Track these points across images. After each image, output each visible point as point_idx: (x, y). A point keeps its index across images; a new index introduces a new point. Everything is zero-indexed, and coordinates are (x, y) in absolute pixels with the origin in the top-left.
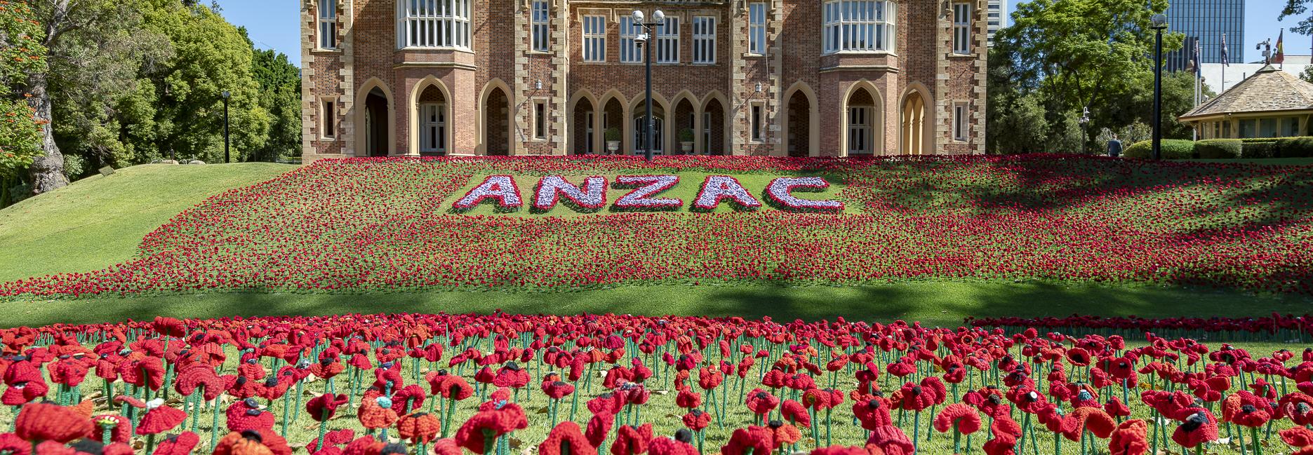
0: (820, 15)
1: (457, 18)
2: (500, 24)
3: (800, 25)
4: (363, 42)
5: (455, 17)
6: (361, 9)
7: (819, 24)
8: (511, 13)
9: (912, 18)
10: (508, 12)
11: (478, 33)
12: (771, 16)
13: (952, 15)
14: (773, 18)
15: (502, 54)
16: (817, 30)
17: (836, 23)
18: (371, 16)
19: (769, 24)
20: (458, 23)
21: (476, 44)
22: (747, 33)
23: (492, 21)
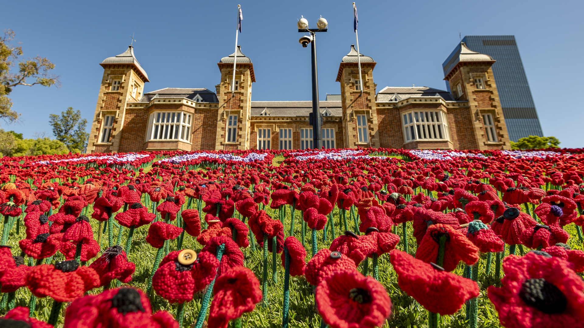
0: (400, 121)
1: (184, 124)
2: (208, 128)
3: (389, 127)
4: (126, 139)
5: (182, 123)
6: (129, 121)
7: (400, 126)
8: (215, 122)
9: (457, 122)
10: (214, 121)
11: (195, 133)
12: (370, 121)
13: (481, 120)
14: (372, 122)
15: (208, 144)
16: (399, 129)
17: (411, 124)
18: (133, 125)
19: (370, 125)
20: (183, 127)
21: (193, 139)
22: (357, 131)
23: (204, 126)
